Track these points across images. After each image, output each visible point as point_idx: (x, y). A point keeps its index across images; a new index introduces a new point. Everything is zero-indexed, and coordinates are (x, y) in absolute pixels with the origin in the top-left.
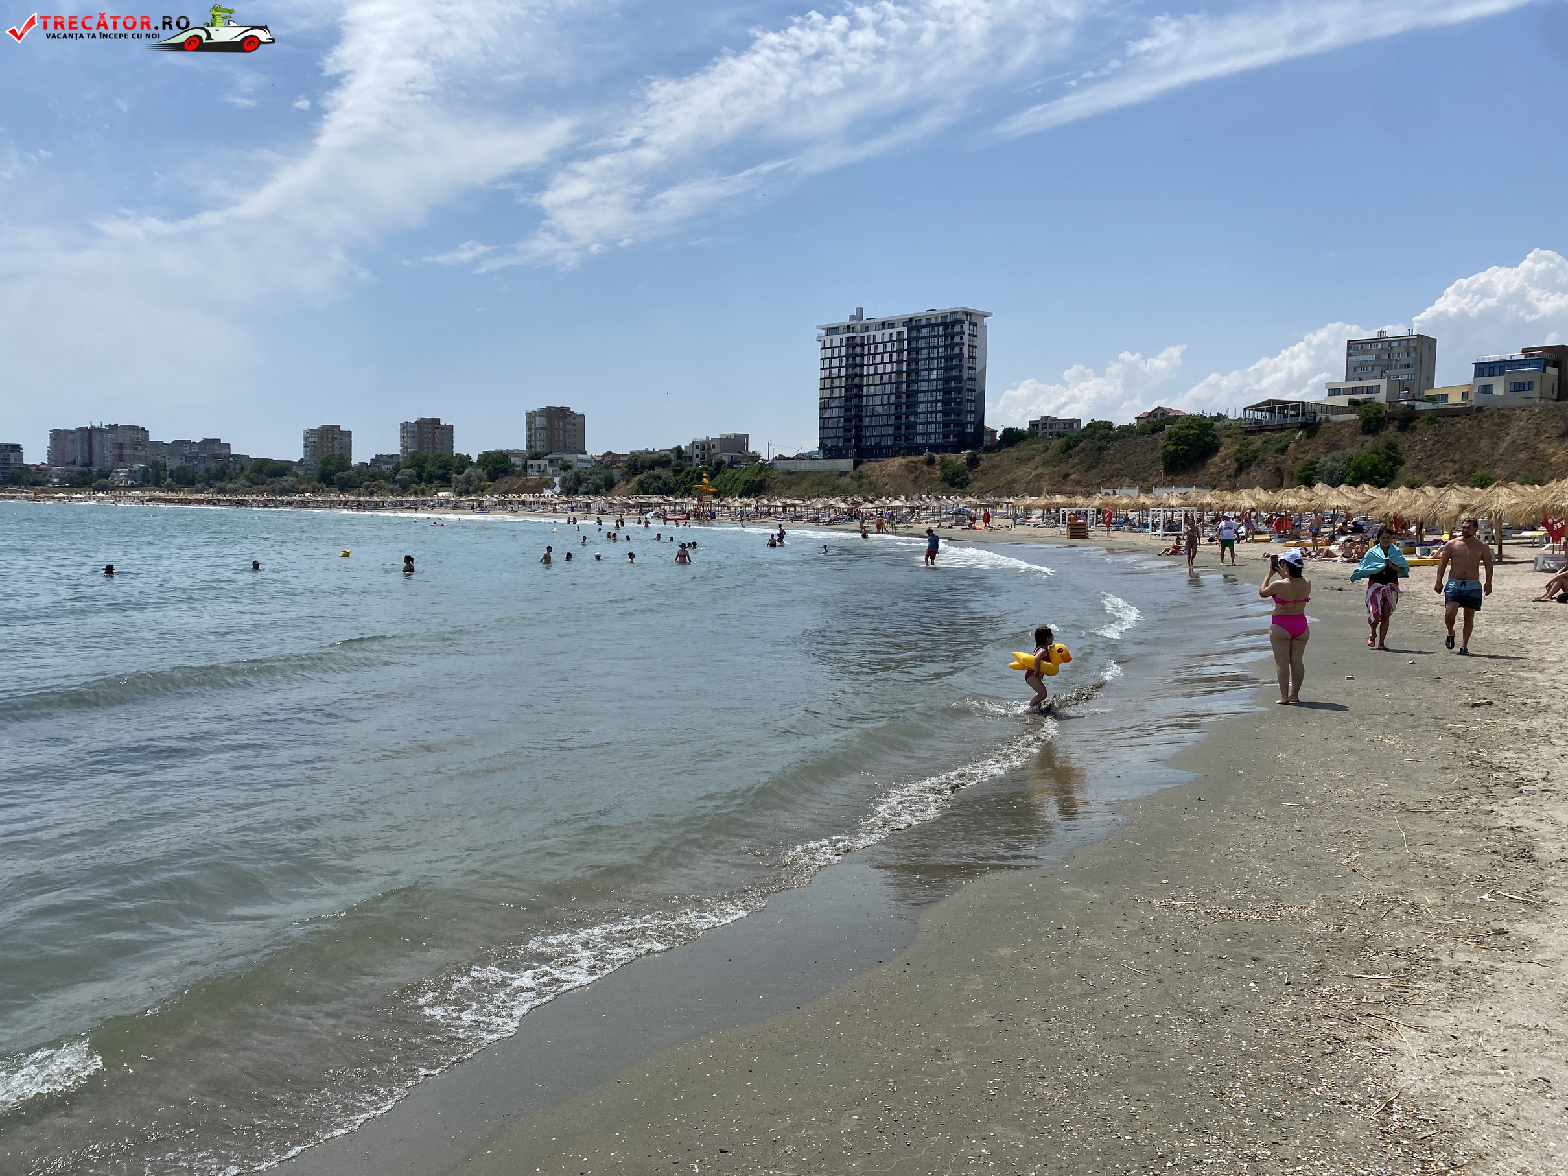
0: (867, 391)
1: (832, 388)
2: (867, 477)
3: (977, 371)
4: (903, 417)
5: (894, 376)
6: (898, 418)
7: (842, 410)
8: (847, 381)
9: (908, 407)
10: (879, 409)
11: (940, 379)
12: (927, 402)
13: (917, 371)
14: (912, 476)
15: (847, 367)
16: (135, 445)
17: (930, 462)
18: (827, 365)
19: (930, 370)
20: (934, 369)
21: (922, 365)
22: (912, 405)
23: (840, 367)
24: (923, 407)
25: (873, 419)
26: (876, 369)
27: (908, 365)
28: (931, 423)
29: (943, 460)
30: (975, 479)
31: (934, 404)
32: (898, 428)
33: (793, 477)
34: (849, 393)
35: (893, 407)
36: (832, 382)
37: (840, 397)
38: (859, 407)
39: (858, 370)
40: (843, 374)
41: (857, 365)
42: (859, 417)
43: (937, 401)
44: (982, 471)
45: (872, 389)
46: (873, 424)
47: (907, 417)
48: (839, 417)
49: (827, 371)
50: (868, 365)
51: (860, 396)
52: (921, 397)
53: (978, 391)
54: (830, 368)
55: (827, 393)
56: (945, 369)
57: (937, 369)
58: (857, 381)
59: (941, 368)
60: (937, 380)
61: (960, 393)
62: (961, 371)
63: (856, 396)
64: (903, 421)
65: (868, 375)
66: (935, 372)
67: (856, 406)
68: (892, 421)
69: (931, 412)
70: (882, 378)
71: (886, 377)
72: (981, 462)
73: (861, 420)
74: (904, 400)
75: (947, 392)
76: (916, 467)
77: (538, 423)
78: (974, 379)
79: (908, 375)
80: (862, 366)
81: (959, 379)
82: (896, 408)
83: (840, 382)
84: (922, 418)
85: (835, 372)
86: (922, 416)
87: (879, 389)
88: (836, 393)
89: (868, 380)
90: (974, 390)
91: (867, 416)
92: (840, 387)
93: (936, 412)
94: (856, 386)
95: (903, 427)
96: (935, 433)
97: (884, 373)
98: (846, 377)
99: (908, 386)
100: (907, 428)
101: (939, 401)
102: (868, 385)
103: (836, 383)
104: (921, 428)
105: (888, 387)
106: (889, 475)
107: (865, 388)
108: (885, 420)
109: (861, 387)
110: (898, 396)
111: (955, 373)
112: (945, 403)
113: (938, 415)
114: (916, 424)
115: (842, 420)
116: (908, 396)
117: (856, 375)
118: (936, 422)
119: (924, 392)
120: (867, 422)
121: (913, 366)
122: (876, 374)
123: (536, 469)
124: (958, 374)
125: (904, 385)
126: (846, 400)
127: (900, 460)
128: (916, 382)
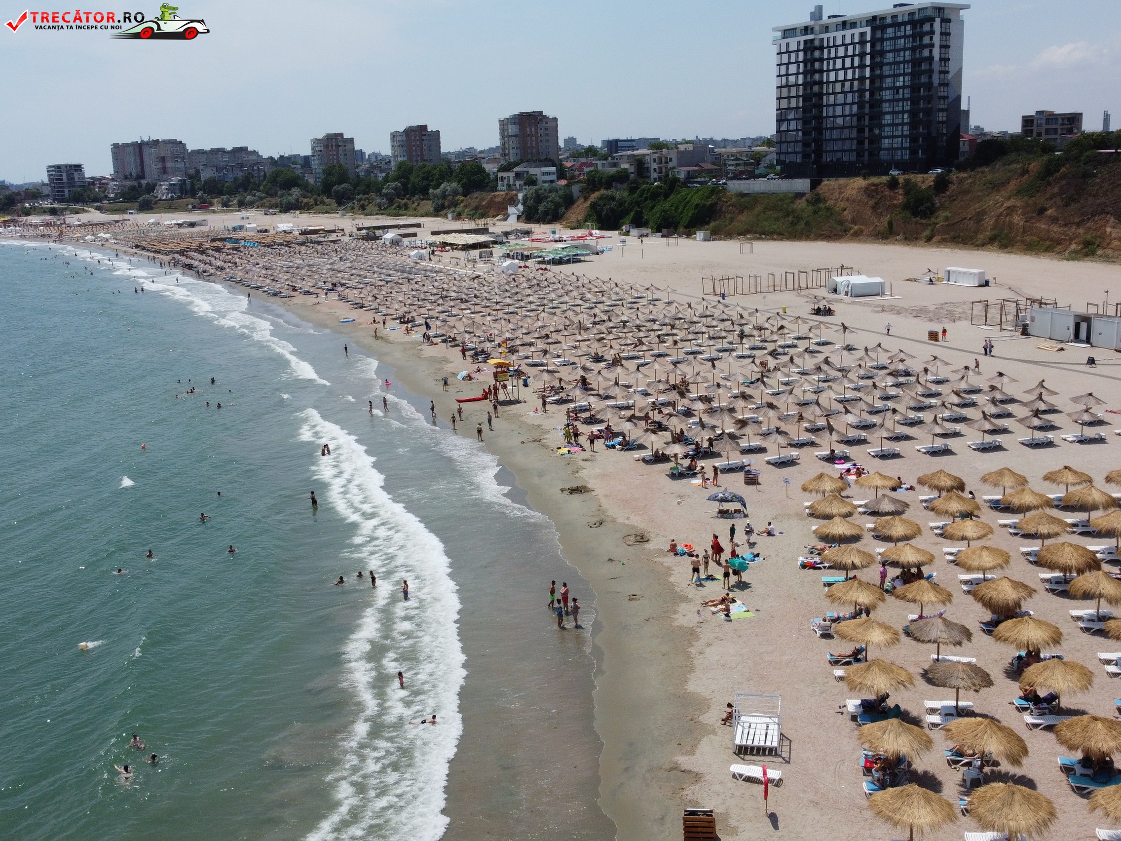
0: (828, 100)
1: (789, 98)
2: (825, 201)
3: (950, 76)
4: (867, 130)
5: (856, 83)
6: (860, 130)
7: (800, 122)
8: (805, 89)
9: (871, 119)
10: (840, 121)
11: (907, 87)
12: (893, 113)
13: (882, 77)
14: (871, 203)
15: (805, 73)
16: (175, 158)
17: (893, 184)
18: (783, 72)
19: (895, 76)
20: (900, 75)
21: (887, 70)
22: (876, 116)
23: (798, 74)
24: (888, 119)
25: (834, 132)
26: (837, 76)
27: (872, 71)
28: (898, 137)
29: (908, 182)
30: (943, 207)
31: (900, 116)
32: (860, 142)
33: (747, 199)
34: (807, 104)
35: (855, 119)
36: (789, 91)
37: (797, 108)
38: (819, 118)
39: (817, 77)
40: (801, 81)
41: (816, 71)
42: (819, 130)
43: (903, 112)
44: (949, 196)
45: (832, 98)
46: (834, 137)
47: (871, 130)
48: (797, 130)
49: (784, 78)
50: (828, 71)
51: (820, 106)
52: (886, 107)
53: (952, 96)
54: (787, 75)
55: (784, 104)
56: (912, 74)
57: (904, 75)
58: (816, 89)
59: (908, 74)
60: (904, 87)
61: (929, 103)
62: (930, 77)
63: (815, 106)
64: (867, 134)
65: (828, 82)
66: (901, 78)
67: (815, 118)
68: (854, 134)
69: (897, 125)
70: (843, 86)
71: (847, 84)
72: (950, 185)
73: (821, 134)
74: (867, 110)
75: (914, 101)
76: (876, 191)
77: (510, 131)
78: (947, 85)
79: (872, 83)
80: (821, 71)
81: (929, 86)
82: (859, 120)
83: (798, 90)
84: (887, 131)
85: (792, 79)
86: (887, 129)
87: (840, 97)
88: (793, 103)
89: (828, 88)
90: (947, 97)
91: (827, 129)
92: (797, 97)
93: (903, 124)
94: (815, 95)
95: (866, 141)
96: (902, 148)
97: (845, 80)
98: (805, 84)
99: (872, 95)
100: (871, 142)
101: (906, 112)
102: (828, 94)
103: (793, 91)
104: (886, 143)
105: (850, 96)
106: (848, 200)
107: (825, 97)
108: (846, 133)
109: (820, 95)
110: (861, 105)
111: (924, 79)
112: (913, 114)
113: (905, 128)
114: (880, 137)
115: (800, 133)
116: (871, 107)
117: (815, 83)
118: (902, 136)
119: (889, 101)
120: (827, 135)
121: (878, 72)
122: (837, 81)
123: (506, 182)
124: (927, 80)
125: (867, 94)
126: (804, 112)
127: (859, 182)
128: (881, 89)
